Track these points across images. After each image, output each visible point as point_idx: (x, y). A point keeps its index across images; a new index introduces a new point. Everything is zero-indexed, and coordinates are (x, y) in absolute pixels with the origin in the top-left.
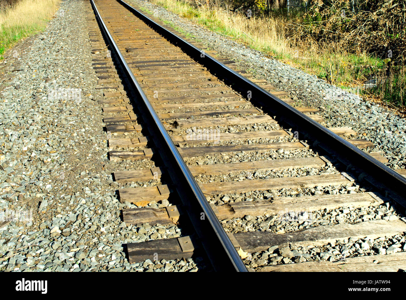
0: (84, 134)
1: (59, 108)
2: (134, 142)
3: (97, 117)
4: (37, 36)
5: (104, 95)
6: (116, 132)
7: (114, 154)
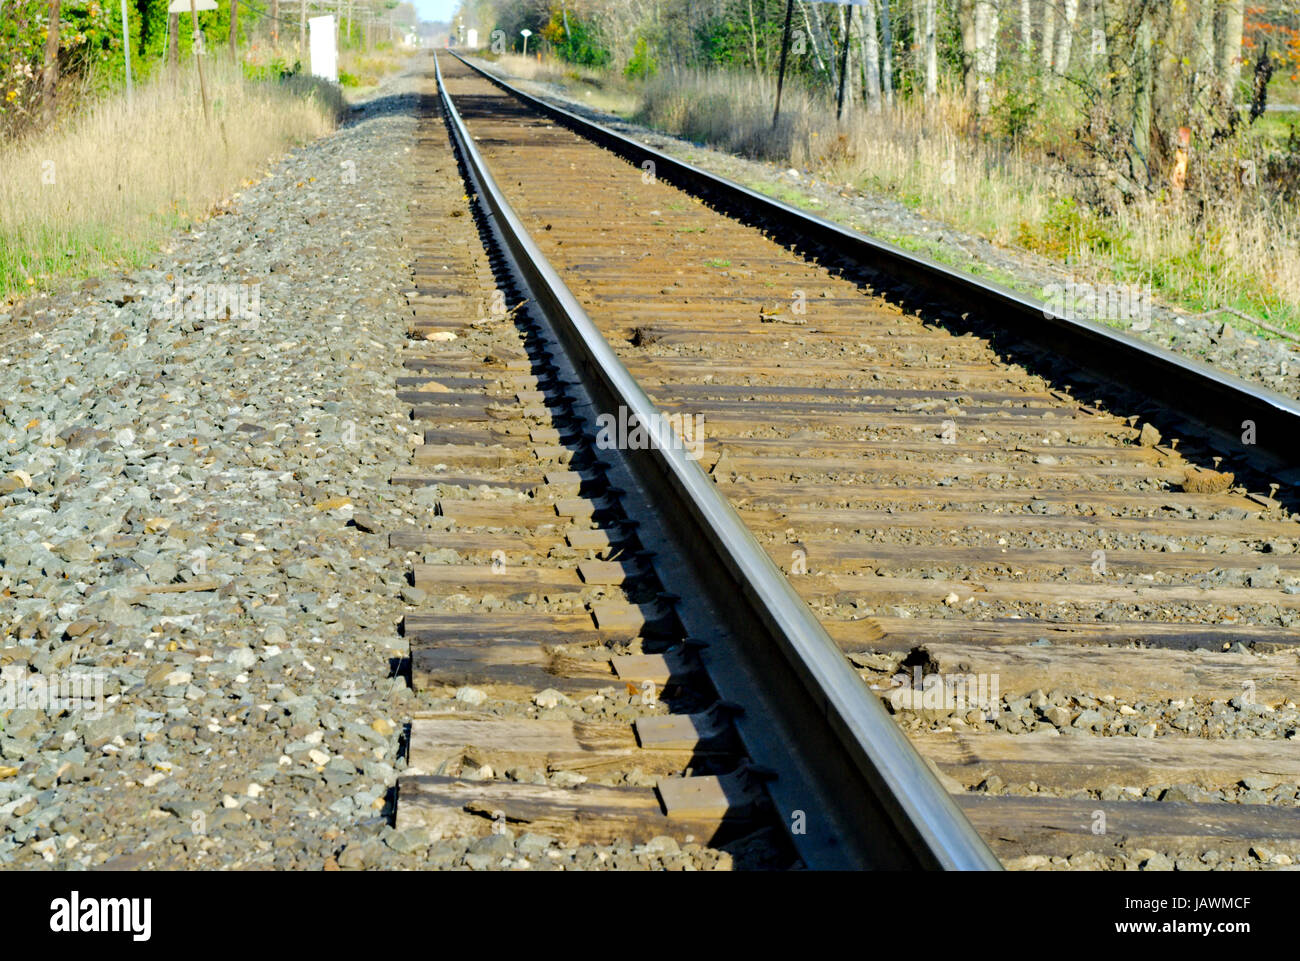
0: (242, 678)
1: (109, 552)
2: (594, 743)
3: (364, 607)
4: (97, 290)
5: (438, 511)
6: (477, 682)
7: (433, 789)
